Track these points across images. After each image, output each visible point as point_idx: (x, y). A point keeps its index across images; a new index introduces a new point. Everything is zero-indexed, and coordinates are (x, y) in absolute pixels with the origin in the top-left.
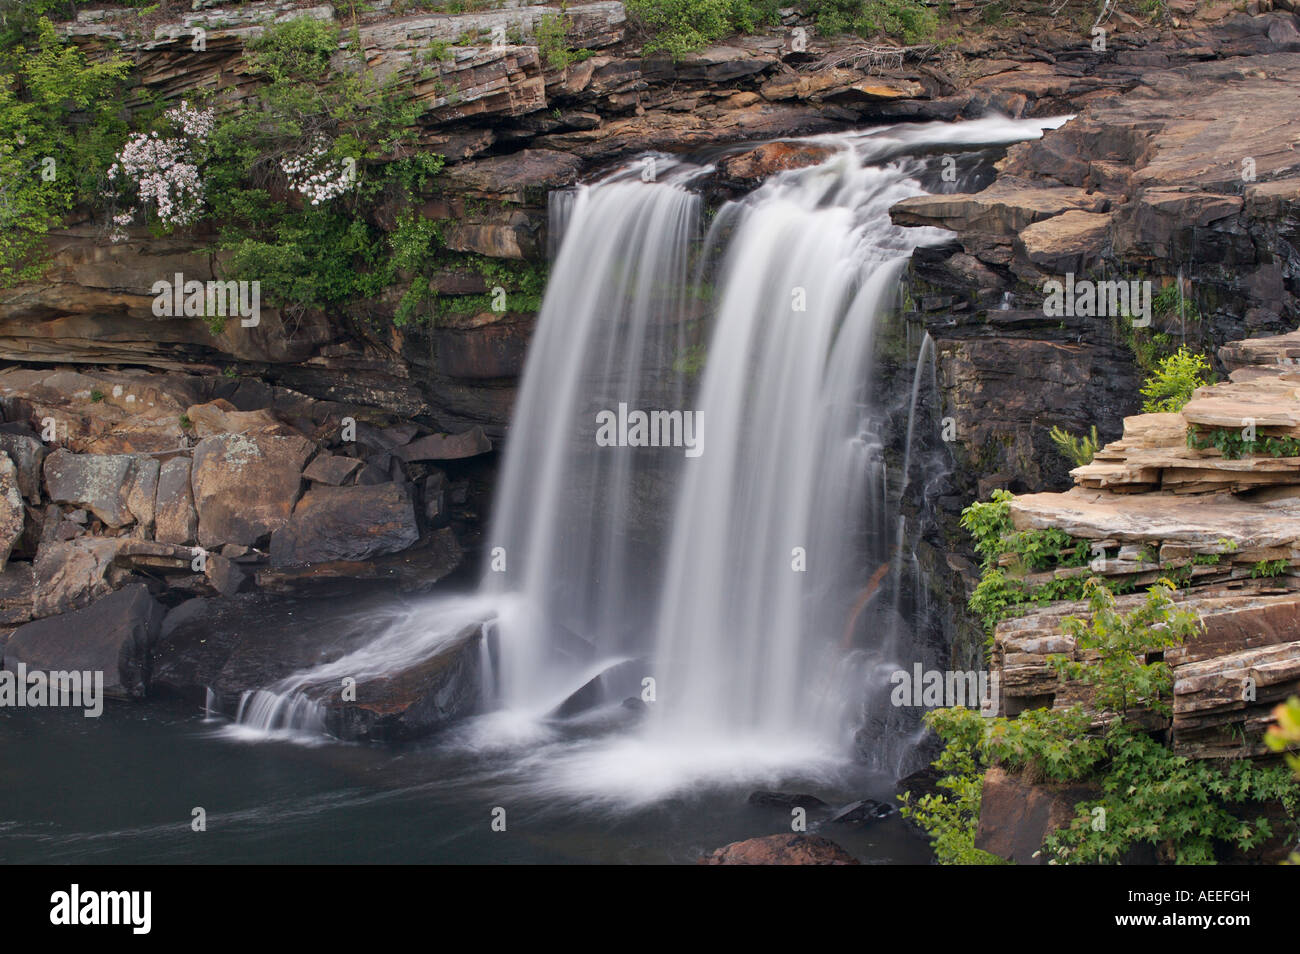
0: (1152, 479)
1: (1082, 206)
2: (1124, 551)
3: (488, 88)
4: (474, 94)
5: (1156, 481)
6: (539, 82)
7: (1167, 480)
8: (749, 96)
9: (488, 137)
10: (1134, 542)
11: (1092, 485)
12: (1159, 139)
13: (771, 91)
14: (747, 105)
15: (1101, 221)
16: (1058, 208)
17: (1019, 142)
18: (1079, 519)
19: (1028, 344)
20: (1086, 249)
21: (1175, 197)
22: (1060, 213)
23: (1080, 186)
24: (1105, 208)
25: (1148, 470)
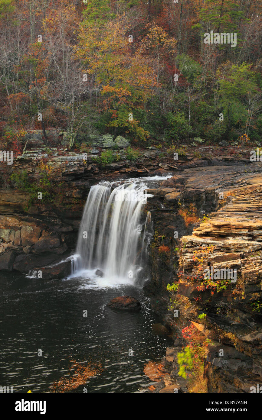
0: (206, 234)
1: (175, 191)
2: (203, 245)
3: (74, 169)
4: (72, 170)
5: (207, 234)
6: (83, 168)
7: (209, 234)
8: (117, 172)
9: (74, 177)
10: (205, 244)
11: (196, 235)
12: (188, 180)
13: (121, 171)
14: (117, 173)
15: (178, 194)
16: (171, 191)
17: (164, 180)
18: (196, 240)
19: (167, 214)
20: (176, 198)
21: (193, 190)
22: (172, 192)
23: (175, 188)
24: (179, 191)
25: (206, 232)
